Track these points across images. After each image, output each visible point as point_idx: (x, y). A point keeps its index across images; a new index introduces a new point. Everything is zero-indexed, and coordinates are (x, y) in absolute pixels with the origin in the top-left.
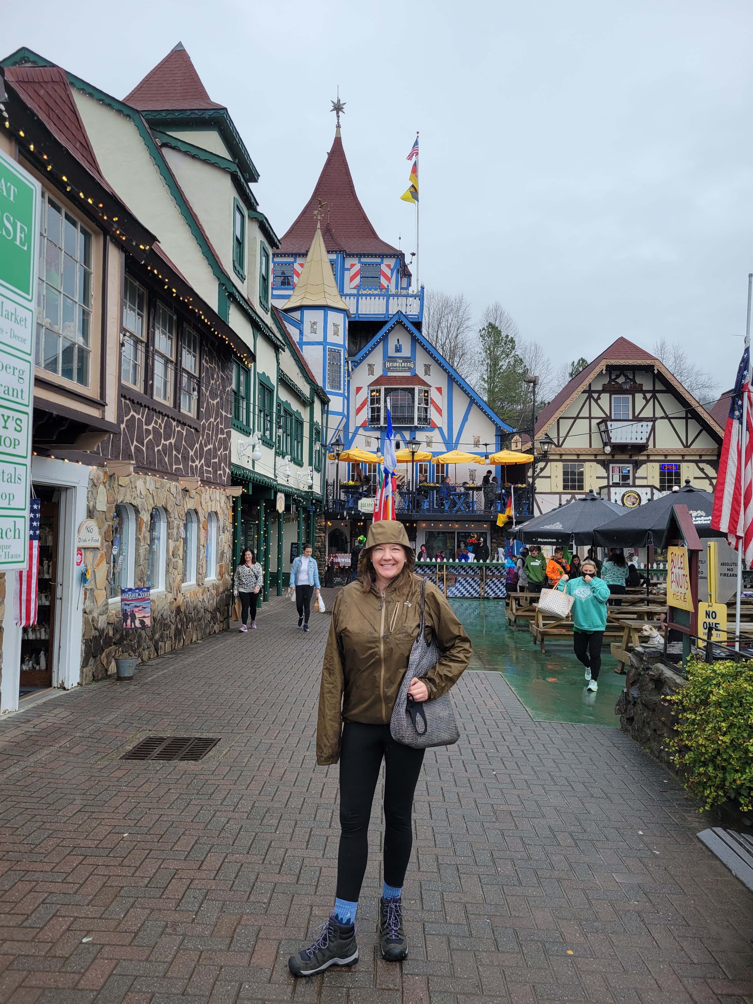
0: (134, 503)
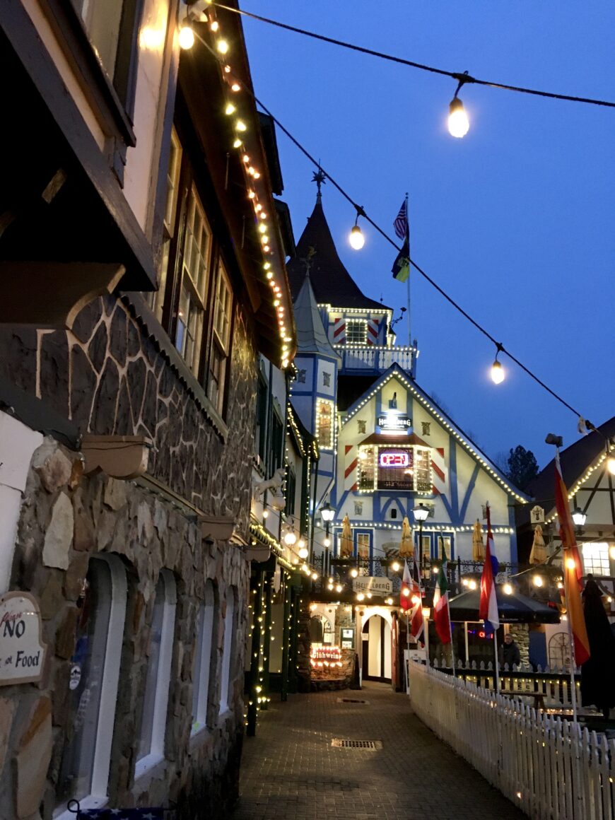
0: (130, 555)
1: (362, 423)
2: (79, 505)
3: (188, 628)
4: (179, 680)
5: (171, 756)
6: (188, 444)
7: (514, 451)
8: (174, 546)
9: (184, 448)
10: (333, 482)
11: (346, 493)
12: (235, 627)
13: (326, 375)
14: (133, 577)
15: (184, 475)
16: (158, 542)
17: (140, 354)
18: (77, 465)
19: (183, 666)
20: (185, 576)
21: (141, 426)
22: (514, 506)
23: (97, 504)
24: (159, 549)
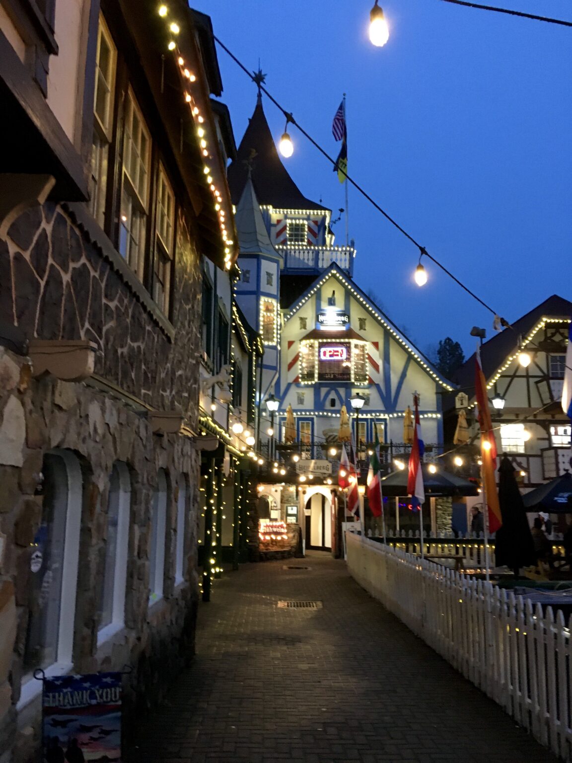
0: (83, 450)
1: (303, 320)
2: (30, 406)
3: (142, 513)
4: (136, 558)
5: (131, 624)
6: (135, 345)
7: (443, 343)
8: (125, 439)
9: (131, 349)
10: (277, 375)
11: (289, 385)
12: (187, 510)
13: (269, 275)
14: (87, 469)
15: (133, 375)
16: (110, 438)
17: (83, 260)
18: (25, 369)
19: (139, 547)
20: (137, 466)
21: (88, 330)
22: (441, 393)
23: (47, 405)
24: (111, 444)
